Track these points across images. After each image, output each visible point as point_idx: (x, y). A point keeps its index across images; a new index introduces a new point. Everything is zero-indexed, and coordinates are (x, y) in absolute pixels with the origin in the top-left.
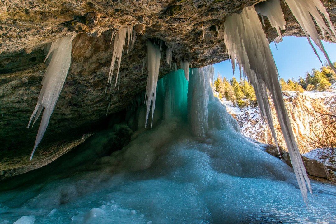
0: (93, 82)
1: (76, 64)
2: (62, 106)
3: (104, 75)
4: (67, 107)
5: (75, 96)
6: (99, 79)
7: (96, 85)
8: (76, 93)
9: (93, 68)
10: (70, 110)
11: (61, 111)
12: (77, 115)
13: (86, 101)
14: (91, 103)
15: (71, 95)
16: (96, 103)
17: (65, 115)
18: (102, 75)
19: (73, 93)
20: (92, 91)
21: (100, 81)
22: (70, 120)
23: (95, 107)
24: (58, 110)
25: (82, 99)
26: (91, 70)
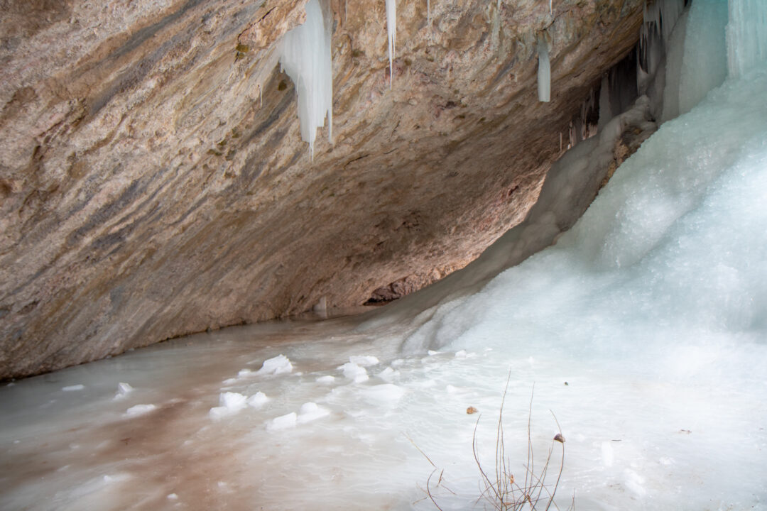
0: (442, 40)
1: (367, 34)
2: (422, 118)
3: (456, 6)
4: (438, 116)
5: (431, 87)
6: (454, 25)
7: (455, 44)
8: (429, 81)
9: (414, 14)
10: (449, 119)
11: (428, 129)
12: (474, 125)
13: (461, 89)
14: (482, 87)
15: (421, 89)
16: (496, 79)
17: (445, 135)
18: (453, 11)
19: (424, 83)
20: (458, 60)
21: (459, 26)
22: (468, 140)
23: (502, 89)
24: (421, 129)
25: (450, 88)
26: (411, 21)
